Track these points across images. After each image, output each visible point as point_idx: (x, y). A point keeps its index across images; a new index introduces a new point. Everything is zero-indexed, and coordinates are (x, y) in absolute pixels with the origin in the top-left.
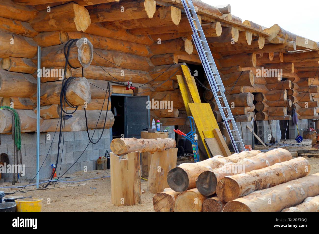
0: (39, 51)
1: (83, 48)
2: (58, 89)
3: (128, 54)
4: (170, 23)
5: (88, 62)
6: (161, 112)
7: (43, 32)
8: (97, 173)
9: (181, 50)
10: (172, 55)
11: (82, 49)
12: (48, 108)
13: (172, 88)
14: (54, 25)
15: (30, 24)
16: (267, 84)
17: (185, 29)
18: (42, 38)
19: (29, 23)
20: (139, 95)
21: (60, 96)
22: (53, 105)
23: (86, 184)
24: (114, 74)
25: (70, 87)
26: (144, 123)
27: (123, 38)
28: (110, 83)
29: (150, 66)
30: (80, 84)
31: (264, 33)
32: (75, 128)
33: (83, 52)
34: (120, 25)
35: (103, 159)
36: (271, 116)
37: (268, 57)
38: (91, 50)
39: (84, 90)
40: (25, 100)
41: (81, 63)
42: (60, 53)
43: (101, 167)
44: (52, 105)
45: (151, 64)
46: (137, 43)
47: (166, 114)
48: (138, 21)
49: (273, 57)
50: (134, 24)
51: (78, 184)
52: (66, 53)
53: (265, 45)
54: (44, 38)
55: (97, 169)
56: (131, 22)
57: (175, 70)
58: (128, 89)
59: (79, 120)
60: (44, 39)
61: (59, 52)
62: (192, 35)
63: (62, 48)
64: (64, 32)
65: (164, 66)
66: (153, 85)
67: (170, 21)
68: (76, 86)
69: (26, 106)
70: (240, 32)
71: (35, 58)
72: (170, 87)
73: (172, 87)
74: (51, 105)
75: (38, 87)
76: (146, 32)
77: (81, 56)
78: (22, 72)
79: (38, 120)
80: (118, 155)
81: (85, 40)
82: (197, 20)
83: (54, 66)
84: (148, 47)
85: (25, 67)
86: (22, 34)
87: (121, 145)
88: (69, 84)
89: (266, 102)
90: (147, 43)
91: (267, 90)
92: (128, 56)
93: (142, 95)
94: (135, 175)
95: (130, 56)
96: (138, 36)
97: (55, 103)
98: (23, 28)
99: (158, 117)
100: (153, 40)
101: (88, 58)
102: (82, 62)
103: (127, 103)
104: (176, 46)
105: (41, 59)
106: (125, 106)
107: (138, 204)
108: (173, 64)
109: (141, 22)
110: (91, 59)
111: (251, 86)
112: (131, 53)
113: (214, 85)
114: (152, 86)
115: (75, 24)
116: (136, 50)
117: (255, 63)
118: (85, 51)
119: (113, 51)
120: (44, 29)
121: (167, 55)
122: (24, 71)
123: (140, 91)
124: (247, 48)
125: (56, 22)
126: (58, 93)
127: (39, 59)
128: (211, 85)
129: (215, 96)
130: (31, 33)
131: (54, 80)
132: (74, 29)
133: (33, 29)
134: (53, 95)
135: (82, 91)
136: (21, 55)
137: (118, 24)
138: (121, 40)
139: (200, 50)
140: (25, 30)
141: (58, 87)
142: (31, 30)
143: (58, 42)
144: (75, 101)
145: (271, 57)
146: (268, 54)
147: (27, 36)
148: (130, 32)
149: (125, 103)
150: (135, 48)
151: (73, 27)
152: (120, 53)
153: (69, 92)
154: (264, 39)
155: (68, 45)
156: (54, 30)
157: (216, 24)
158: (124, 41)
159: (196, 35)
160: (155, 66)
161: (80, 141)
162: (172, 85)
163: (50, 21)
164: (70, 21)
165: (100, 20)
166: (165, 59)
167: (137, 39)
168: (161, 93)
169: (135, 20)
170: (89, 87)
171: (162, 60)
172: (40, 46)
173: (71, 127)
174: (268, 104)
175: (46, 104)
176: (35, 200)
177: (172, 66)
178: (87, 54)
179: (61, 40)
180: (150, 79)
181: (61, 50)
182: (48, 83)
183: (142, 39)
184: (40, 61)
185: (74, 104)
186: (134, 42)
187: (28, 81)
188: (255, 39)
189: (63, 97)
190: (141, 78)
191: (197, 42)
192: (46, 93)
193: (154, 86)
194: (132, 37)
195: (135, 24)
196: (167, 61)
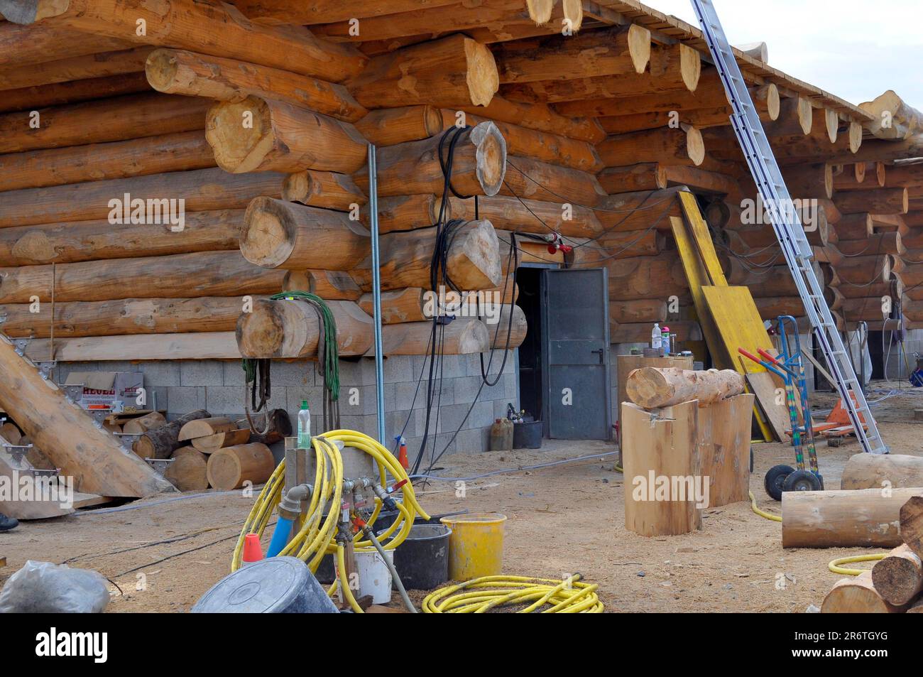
0: (372, 156)
1: (487, 148)
2: (425, 250)
3: (552, 164)
4: (677, 85)
5: (496, 181)
6: (623, 308)
7: (381, 108)
8: (502, 459)
9: (678, 155)
10: (652, 167)
11: (484, 150)
12: (397, 297)
13: (653, 249)
14: (412, 90)
15: (348, 89)
16: (840, 240)
17: (700, 102)
18: (378, 124)
19: (344, 85)
20: (575, 266)
21: (430, 266)
22: (408, 289)
23: (497, 484)
24: (525, 213)
25: (457, 243)
26: (592, 337)
27: (541, 124)
28: (517, 237)
29: (598, 195)
30: (479, 237)
31: (862, 113)
32: (467, 346)
33: (487, 159)
34: (543, 91)
35: (505, 424)
36: (850, 321)
37: (853, 174)
38: (501, 154)
39: (487, 251)
40: (339, 278)
41: (482, 184)
42: (429, 161)
43: (502, 446)
44: (405, 291)
45: (600, 191)
46: (569, 137)
47: (638, 313)
48: (593, 83)
49: (864, 173)
50: (581, 88)
51: (476, 484)
52: (445, 160)
53: (863, 142)
54: (384, 124)
55: (489, 449)
56: (575, 85)
57: (662, 204)
58: (553, 250)
59: (474, 326)
60: (384, 126)
61: (426, 158)
62: (730, 116)
63: (434, 147)
64: (434, 108)
65: (633, 194)
66: (603, 242)
67: (677, 82)
68: (471, 242)
69: (343, 292)
70: (814, 110)
71: (360, 173)
72: (650, 247)
73: (654, 246)
74: (403, 288)
75: (373, 245)
76: (598, 109)
77: (482, 167)
78: (333, 207)
79: (376, 326)
80: (646, 410)
81: (489, 126)
82: (738, 79)
83: (410, 191)
84: (593, 149)
85: (340, 195)
86: (334, 113)
87: (655, 385)
88: (453, 237)
89: (837, 287)
90: (591, 138)
91: (841, 255)
92: (553, 171)
93: (583, 267)
94: (690, 459)
95: (555, 168)
96: (572, 120)
97: (413, 284)
98: (335, 98)
99: (617, 322)
100: (604, 130)
101: (497, 173)
102: (484, 182)
103: (549, 285)
104: (665, 143)
105: (377, 175)
106: (542, 295)
107: (696, 531)
108: (657, 189)
109: (601, 84)
110: (501, 175)
111: (822, 245)
112: (557, 162)
113: (788, 239)
114: (601, 243)
115: (468, 87)
116: (569, 155)
117: (831, 187)
118: (490, 154)
119: (520, 157)
120: (384, 102)
121: (640, 167)
122: (339, 205)
123: (579, 256)
124: (820, 150)
125: (418, 82)
126: (425, 260)
127: (373, 175)
128: (782, 241)
129: (792, 269)
130: (352, 111)
131: (409, 228)
132: (465, 100)
133: (357, 100)
134: (411, 265)
135: (484, 255)
136: (332, 166)
137: (540, 91)
138: (537, 129)
139: (751, 154)
140: (339, 104)
141: (425, 245)
142: (353, 104)
143: (421, 133)
144: (465, 280)
145: (861, 174)
146: (854, 166)
147: (345, 117)
148: (555, 111)
149: (543, 285)
150: (567, 149)
151: (462, 95)
152: (536, 163)
153: (454, 258)
154: (861, 127)
155: (448, 140)
156: (410, 104)
157: (767, 91)
158: (543, 131)
159: (741, 117)
160: (609, 195)
161: (453, 378)
162: (655, 242)
163: (401, 80)
164: (454, 80)
165: (508, 79)
166: (636, 176)
167: (571, 129)
168: (625, 260)
169: (585, 80)
170: (498, 244)
171: (626, 179)
172: (373, 144)
173: (459, 343)
174: (842, 291)
175: (391, 287)
176: (483, 520)
177: (655, 194)
178: (495, 163)
179: (428, 128)
180: (596, 226)
181: (432, 152)
182: (393, 234)
183: (582, 127)
184: (375, 180)
185: (462, 287)
186: (563, 134)
187: (350, 230)
188: (843, 128)
189: (440, 268)
190: (579, 224)
191: (743, 133)
192: (392, 260)
193: (606, 244)
194: (560, 122)
195: (584, 88)
196: (642, 181)
